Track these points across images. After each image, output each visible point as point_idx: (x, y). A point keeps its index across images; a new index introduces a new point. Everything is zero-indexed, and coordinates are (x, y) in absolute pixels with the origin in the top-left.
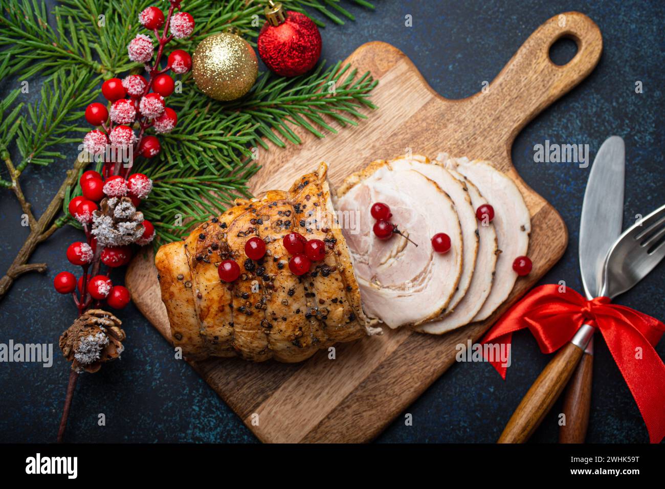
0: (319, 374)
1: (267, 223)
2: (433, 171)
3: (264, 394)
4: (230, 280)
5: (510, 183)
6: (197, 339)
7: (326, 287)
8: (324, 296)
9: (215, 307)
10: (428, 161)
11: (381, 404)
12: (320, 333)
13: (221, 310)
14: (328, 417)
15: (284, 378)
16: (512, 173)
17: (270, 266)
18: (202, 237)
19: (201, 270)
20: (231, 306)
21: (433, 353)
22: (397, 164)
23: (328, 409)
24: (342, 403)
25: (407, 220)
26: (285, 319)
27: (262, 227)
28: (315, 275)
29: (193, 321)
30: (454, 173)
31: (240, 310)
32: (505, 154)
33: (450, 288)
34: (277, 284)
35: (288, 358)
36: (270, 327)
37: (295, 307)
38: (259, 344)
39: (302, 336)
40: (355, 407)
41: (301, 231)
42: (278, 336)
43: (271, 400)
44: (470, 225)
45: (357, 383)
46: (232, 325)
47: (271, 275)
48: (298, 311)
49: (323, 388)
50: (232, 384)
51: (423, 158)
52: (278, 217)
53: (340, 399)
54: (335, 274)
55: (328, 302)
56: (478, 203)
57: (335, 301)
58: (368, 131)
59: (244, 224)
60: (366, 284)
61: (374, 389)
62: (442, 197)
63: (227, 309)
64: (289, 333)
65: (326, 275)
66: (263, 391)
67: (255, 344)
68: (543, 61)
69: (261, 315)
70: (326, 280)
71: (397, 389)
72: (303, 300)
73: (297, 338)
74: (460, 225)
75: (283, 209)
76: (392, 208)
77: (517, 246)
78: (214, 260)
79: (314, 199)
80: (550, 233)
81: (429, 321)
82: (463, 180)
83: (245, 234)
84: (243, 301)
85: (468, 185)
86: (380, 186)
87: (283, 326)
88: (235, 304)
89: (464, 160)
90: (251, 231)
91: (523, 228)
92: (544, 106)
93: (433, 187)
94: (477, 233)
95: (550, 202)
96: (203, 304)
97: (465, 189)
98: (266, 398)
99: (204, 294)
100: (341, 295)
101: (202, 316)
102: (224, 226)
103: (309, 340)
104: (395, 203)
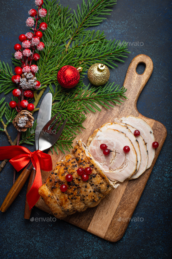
0: (104, 206)
1: (70, 168)
2: (114, 126)
3: (90, 219)
5: (141, 120)
6: (62, 213)
7: (97, 180)
8: (97, 184)
9: (64, 201)
10: (112, 124)
11: (128, 207)
12: (100, 195)
13: (66, 201)
14: (113, 218)
15: (94, 212)
16: (140, 116)
17: (76, 181)
18: (50, 181)
19: (55, 191)
20: (68, 198)
21: (138, 184)
22: (102, 129)
23: (112, 216)
24: (116, 212)
25: (113, 146)
26: (87, 196)
27: (68, 170)
28: (91, 178)
29: (59, 208)
30: (122, 124)
31: (72, 199)
32: (135, 111)
33: (135, 162)
34: (80, 186)
35: (92, 206)
36: (84, 200)
37: (89, 190)
38: (83, 206)
39: (95, 198)
40: (120, 212)
41: (81, 166)
42: (87, 202)
43: (93, 220)
44: (133, 138)
45: (118, 204)
46: (71, 204)
47: (77, 184)
48: (90, 191)
49: (108, 210)
50: (78, 220)
51: (110, 123)
52: (72, 165)
53: (115, 211)
54: (98, 175)
55: (99, 185)
56: (133, 131)
57: (101, 184)
58: (88, 121)
59: (62, 170)
60: (108, 172)
61: (124, 203)
62: (122, 134)
63: (68, 200)
64: (90, 199)
66: (89, 219)
67: (81, 207)
68: (136, 75)
69: (79, 197)
70: (95, 178)
71: (131, 200)
72: (91, 187)
73: (93, 200)
74: (130, 141)
75: (73, 161)
76: (106, 144)
77: (151, 139)
78: (57, 186)
79: (81, 154)
80: (160, 130)
81: (132, 175)
82: (125, 125)
83: (64, 174)
84: (72, 195)
85: (128, 126)
86: (99, 138)
87: (88, 198)
88: (70, 198)
89: (123, 118)
90: (65, 172)
91: (151, 132)
92: (141, 90)
93: (117, 132)
94: (137, 141)
95: (156, 120)
96: (60, 201)
97: (127, 128)
98: (91, 220)
99: (59, 198)
100: (102, 181)
101: (61, 205)
102: (56, 174)
103: (98, 199)
104: (107, 142)
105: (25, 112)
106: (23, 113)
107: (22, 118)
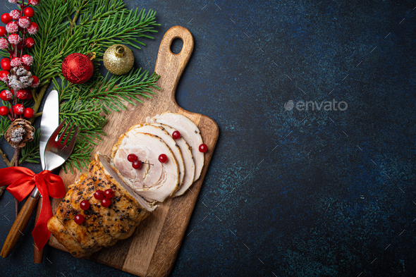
0: (143, 235)
1: (85, 192)
2: (146, 129)
3: (124, 255)
4: (82, 222)
5: (181, 116)
6: (82, 251)
7: (122, 205)
8: (123, 209)
9: (82, 236)
10: (142, 125)
11: (174, 234)
12: (130, 223)
13: (85, 235)
14: (155, 251)
15: (129, 244)
16: (180, 111)
17: (95, 208)
18: (62, 211)
19: (68, 224)
20: (88, 231)
21: (185, 202)
22: (129, 134)
23: (154, 247)
24: (158, 242)
25: (145, 155)
26: (112, 226)
27: (83, 195)
28: (114, 203)
29: (76, 245)
30: (156, 125)
31: (92, 231)
32: (173, 104)
33: (177, 175)
34: (101, 214)
35: (122, 238)
36: (109, 231)
37: (114, 219)
38: (108, 240)
39: (124, 228)
40: (164, 241)
41: (100, 188)
42: (114, 233)
43: (128, 256)
44: (172, 143)
45: (160, 231)
46: (93, 238)
47: (97, 212)
48: (116, 220)
49: (147, 240)
50: (109, 258)
51: (139, 125)
52: (88, 187)
53: (157, 241)
54: (123, 198)
55: (126, 210)
56: (171, 132)
57: (128, 208)
58: (111, 124)
59: (75, 197)
60: (142, 190)
61: (169, 229)
62: (154, 138)
63: (87, 233)
64: (117, 230)
65: (119, 200)
66: (123, 254)
67: (107, 241)
68: (170, 56)
69: (102, 229)
70: (120, 202)
71: (177, 224)
72: (116, 214)
73: (122, 230)
74: (168, 146)
75: (88, 182)
76: (136, 153)
77: (197, 141)
78: (71, 217)
79: (98, 172)
80: (209, 128)
81: (175, 192)
82: (160, 125)
83: (78, 201)
84: (92, 227)
85: (164, 126)
86: (126, 147)
87: (113, 228)
88: (90, 230)
89: (157, 116)
90: (80, 198)
91: (196, 132)
92: (180, 75)
93: (149, 136)
94: (177, 145)
95: (203, 115)
96: (77, 236)
97: (163, 129)
98: (126, 256)
99: (75, 232)
100: (129, 205)
101: (79, 241)
102: (68, 201)
103: (128, 228)
104: (137, 150)
105: (19, 121)
106: (17, 123)
107: (16, 130)
